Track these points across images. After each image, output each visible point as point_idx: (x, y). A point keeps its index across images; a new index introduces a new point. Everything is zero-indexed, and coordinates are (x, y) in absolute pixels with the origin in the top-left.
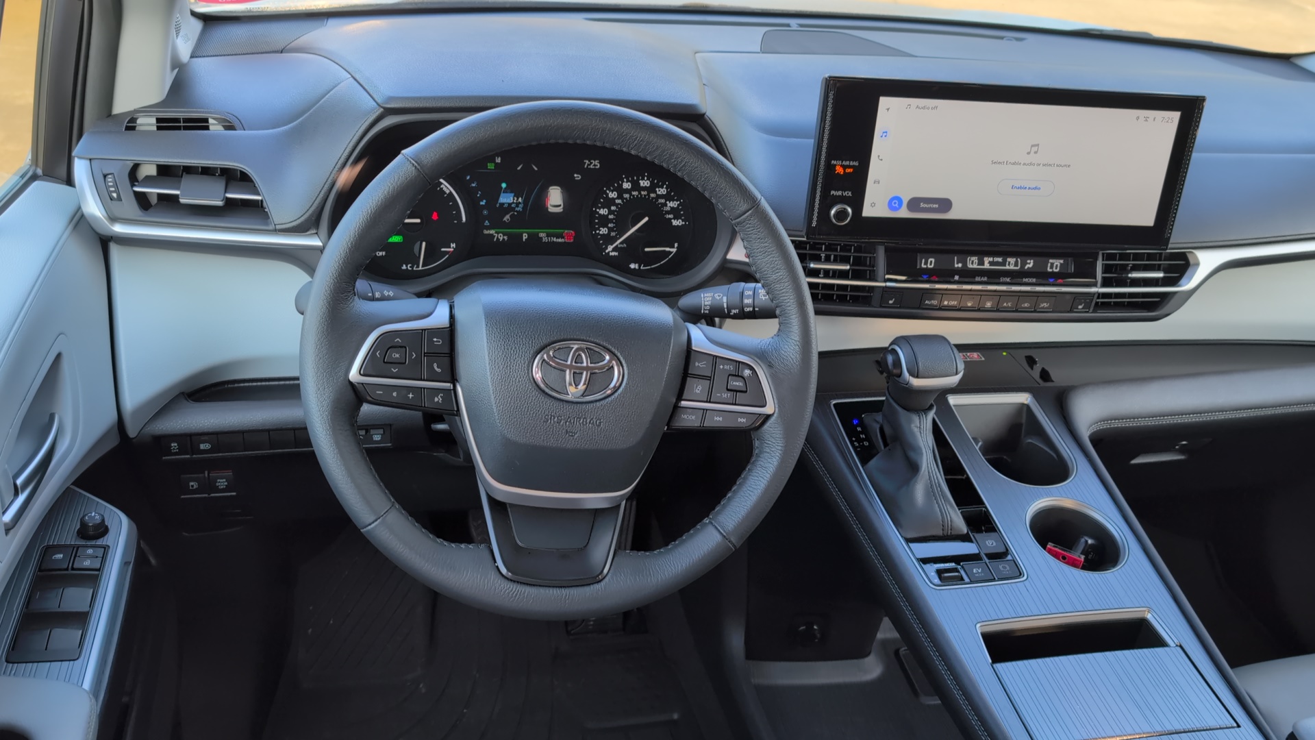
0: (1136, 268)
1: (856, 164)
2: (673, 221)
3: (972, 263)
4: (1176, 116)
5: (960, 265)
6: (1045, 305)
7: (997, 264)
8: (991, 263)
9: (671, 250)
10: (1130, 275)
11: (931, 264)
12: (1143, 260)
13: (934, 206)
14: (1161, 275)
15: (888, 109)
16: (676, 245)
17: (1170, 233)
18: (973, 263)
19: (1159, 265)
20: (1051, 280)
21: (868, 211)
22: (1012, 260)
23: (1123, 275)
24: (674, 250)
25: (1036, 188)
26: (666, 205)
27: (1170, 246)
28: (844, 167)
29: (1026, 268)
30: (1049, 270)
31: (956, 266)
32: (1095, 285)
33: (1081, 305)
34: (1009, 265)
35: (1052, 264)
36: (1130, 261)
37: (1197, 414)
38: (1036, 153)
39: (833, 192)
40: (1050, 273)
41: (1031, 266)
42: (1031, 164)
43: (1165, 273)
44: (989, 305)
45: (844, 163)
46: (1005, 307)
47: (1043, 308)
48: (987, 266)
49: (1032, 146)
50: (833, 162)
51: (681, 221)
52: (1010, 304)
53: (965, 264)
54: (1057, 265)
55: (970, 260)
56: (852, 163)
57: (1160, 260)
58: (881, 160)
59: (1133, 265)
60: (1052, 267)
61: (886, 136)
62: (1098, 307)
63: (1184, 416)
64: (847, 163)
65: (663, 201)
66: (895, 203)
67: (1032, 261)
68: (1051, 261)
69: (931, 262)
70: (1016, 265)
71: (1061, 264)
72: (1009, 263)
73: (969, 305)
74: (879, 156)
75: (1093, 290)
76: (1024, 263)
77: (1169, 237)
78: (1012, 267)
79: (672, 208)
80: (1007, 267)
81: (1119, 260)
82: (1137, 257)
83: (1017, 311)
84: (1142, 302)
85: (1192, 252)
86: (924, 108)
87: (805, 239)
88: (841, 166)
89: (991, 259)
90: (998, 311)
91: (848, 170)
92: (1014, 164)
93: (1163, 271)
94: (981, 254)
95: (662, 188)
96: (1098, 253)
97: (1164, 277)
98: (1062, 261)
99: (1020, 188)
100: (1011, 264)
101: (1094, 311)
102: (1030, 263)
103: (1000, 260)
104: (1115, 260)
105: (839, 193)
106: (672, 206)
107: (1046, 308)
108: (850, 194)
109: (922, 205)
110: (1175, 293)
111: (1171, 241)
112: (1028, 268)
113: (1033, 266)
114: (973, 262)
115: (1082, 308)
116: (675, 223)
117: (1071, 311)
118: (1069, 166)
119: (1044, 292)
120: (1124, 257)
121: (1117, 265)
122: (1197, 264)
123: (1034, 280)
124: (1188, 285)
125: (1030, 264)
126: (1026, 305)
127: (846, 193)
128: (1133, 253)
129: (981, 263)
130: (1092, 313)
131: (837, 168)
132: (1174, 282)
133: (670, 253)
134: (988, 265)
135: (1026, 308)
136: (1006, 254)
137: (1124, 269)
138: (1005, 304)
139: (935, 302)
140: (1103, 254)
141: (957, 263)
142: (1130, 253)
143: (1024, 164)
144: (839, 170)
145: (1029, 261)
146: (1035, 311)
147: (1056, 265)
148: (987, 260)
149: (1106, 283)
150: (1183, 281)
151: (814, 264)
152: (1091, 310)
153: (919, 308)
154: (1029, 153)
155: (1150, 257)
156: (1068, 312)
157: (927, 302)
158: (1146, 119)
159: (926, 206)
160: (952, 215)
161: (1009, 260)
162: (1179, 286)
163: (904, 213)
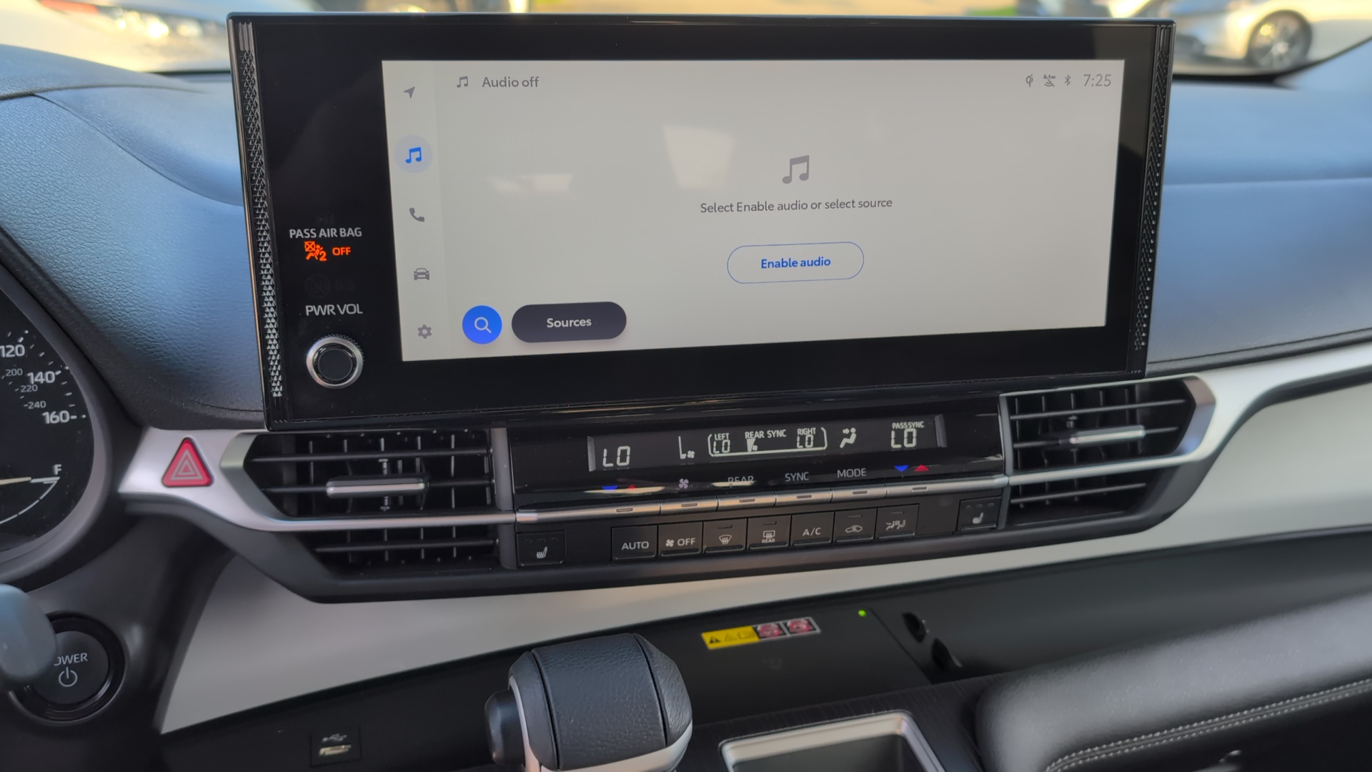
0: (1084, 424)
1: (355, 232)
2: (46, 414)
3: (719, 448)
4: (1114, 70)
5: (691, 454)
6: (898, 524)
7: (777, 443)
8: (760, 443)
9: (45, 480)
10: (1073, 440)
11: (623, 460)
12: (1098, 406)
13: (582, 323)
14: (1138, 433)
15: (410, 91)
16: (57, 468)
17: (1146, 339)
18: (720, 446)
19: (1133, 412)
20: (901, 469)
21: (413, 349)
22: (808, 432)
23: (1060, 442)
24: (53, 480)
25: (819, 262)
26: (26, 381)
27: (1149, 369)
28: (326, 244)
29: (842, 446)
30: (894, 446)
31: (683, 456)
32: (999, 469)
33: (978, 516)
34: (802, 443)
35: (900, 433)
36: (1070, 408)
37: (1256, 707)
38: (804, 177)
39: (309, 309)
40: (897, 452)
41: (852, 440)
42: (797, 206)
43: (1147, 428)
44: (769, 537)
45: (322, 233)
46: (807, 539)
47: (894, 531)
48: (752, 449)
49: (794, 161)
50: (292, 233)
51: (67, 413)
52: (817, 532)
53: (702, 450)
54: (910, 434)
55: (712, 439)
56: (343, 233)
57: (1132, 401)
58: (421, 219)
59: (1080, 416)
60: (899, 439)
61: (419, 159)
62: (1016, 514)
63: (1231, 716)
64: (332, 232)
65: (18, 372)
66: (481, 324)
67: (853, 430)
68: (895, 425)
69: (624, 452)
70: (818, 441)
71: (918, 430)
72: (803, 437)
73: (725, 541)
74: (412, 211)
75: (999, 481)
76: (836, 438)
77: (1146, 348)
78: (810, 448)
79: (43, 387)
80: (800, 449)
81: (1048, 410)
82: (1083, 399)
83: (834, 545)
84: (1109, 493)
85: (1196, 378)
86: (504, 83)
87: (265, 430)
88: (318, 241)
89: (760, 435)
90: (792, 549)
91: (340, 251)
92: (756, 208)
93: (1142, 423)
94: (735, 425)
95: (15, 343)
96: (997, 400)
97: (1147, 436)
98: (920, 424)
99: (782, 264)
100: (807, 440)
101: (1010, 525)
102: (848, 436)
103: (781, 433)
104: (1040, 411)
105: (328, 309)
106: (42, 381)
107: (902, 531)
108: (357, 309)
109: (551, 323)
110: (1173, 469)
111: (1150, 358)
112: (847, 444)
113: (856, 440)
114: (719, 443)
115: (983, 523)
116: (50, 418)
117: (956, 532)
118: (889, 203)
119: (886, 497)
120: (1056, 402)
121: (1046, 420)
122: (1211, 403)
123: (862, 472)
124: (1196, 449)
125: (850, 437)
126: (854, 529)
127: (346, 307)
128: (1074, 392)
129: (739, 444)
130: (1005, 530)
131: (308, 246)
132: (1168, 444)
133: (43, 487)
134: (755, 448)
135: (854, 535)
136: (793, 420)
137: (1060, 426)
138: (806, 532)
139: (644, 545)
140: (1010, 401)
141: (685, 451)
142: (1069, 392)
143: (782, 207)
144: (314, 251)
145: (846, 431)
146: (876, 541)
147: (908, 433)
148: (751, 438)
149: (1026, 461)
150: (1187, 441)
151: (335, 486)
152: (1002, 526)
153: (610, 561)
154: (787, 180)
155: (1111, 396)
156: (953, 534)
157: (625, 546)
158: (1049, 80)
159: (561, 324)
160: (630, 340)
161: (800, 431)
162: (1180, 453)
163: (508, 345)
